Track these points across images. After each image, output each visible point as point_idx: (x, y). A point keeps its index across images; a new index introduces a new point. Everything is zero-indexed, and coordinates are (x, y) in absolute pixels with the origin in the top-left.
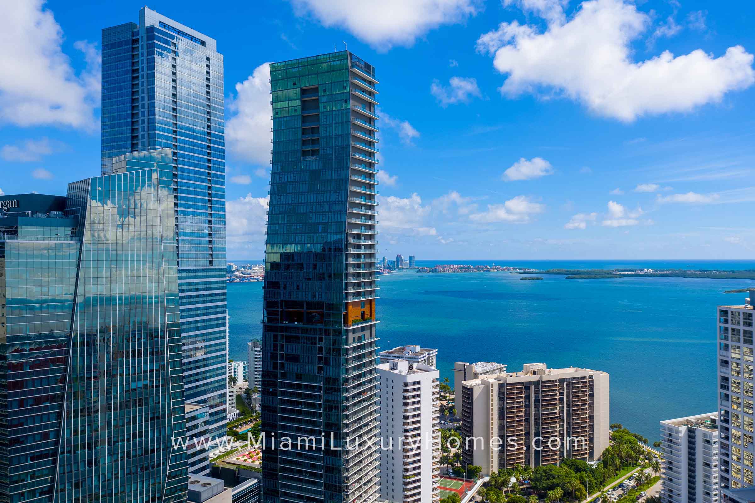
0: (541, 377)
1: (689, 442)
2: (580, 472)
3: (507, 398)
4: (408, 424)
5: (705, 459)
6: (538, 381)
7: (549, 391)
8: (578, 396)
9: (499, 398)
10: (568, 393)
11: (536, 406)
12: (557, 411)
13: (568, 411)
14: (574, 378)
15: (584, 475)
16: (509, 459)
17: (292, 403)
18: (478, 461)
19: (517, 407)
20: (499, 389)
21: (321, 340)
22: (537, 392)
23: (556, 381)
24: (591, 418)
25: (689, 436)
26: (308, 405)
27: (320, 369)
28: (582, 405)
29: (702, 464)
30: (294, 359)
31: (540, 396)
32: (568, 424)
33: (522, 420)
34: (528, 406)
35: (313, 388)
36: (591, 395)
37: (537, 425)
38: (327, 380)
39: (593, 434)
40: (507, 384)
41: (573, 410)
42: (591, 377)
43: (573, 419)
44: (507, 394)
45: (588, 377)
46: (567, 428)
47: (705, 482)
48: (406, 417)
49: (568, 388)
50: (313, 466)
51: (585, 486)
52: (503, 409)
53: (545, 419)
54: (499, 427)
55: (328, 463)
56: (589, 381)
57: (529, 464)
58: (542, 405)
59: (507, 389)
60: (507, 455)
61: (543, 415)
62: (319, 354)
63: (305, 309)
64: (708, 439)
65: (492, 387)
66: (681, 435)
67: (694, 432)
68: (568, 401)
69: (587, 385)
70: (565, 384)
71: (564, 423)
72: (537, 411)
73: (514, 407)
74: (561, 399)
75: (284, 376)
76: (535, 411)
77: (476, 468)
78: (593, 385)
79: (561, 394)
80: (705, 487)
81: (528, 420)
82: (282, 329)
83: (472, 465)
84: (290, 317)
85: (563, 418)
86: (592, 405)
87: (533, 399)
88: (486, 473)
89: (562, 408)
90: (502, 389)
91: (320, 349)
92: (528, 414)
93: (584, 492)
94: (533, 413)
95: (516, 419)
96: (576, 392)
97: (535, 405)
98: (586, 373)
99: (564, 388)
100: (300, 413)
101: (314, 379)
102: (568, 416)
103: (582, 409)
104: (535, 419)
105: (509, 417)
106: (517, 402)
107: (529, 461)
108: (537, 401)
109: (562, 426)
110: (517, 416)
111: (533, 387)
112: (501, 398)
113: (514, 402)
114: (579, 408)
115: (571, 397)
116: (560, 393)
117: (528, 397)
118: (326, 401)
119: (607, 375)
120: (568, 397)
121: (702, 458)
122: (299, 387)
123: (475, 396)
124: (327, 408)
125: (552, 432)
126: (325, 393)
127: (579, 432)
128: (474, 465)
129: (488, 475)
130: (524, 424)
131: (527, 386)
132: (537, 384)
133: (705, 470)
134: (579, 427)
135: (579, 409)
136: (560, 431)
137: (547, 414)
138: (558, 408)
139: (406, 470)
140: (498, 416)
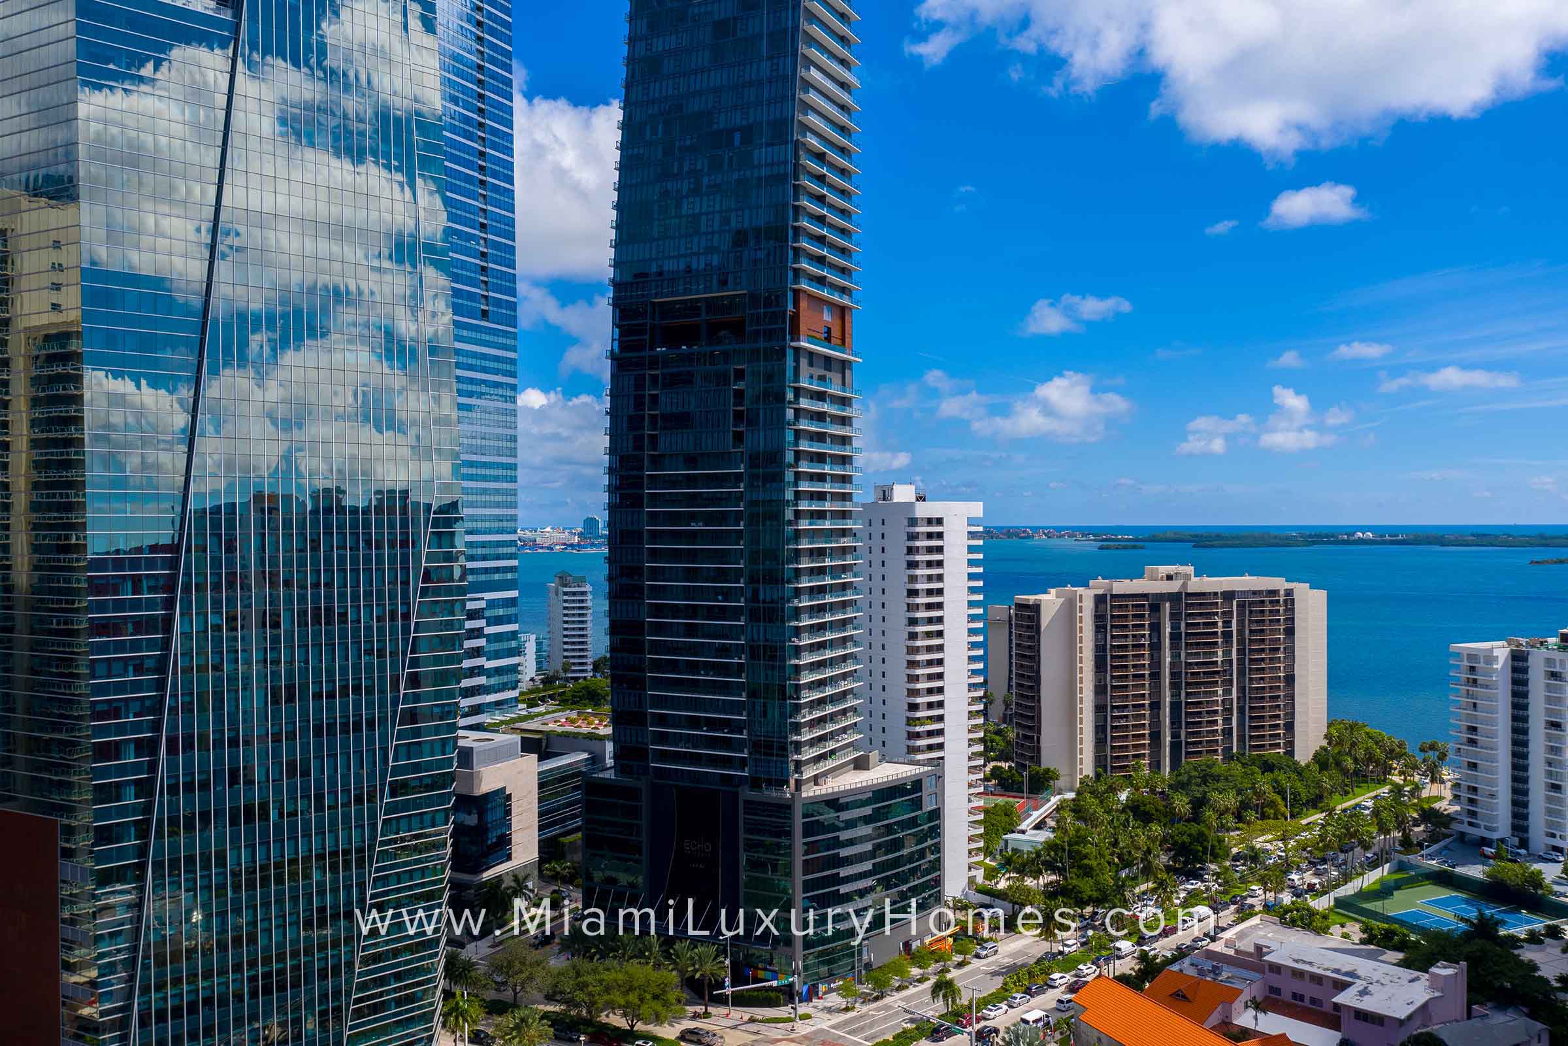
0: (1184, 585)
1: (1515, 682)
2: (1272, 771)
3: (1112, 626)
4: (917, 607)
5: (1549, 712)
6: (1179, 594)
7: (1201, 614)
8: (1262, 631)
9: (1097, 627)
10: (1241, 623)
11: (1175, 646)
12: (1219, 659)
13: (1241, 661)
14: (1254, 593)
15: (1282, 777)
16: (1118, 757)
17: (675, 518)
18: (1051, 756)
19: (1133, 646)
20: (1097, 606)
21: (740, 375)
22: (1175, 616)
23: (1216, 594)
24: (1290, 679)
25: (1515, 670)
26: (710, 518)
27: (739, 437)
28: (1271, 649)
29: (1543, 725)
30: (681, 420)
31: (1183, 625)
32: (1241, 689)
33: (1143, 675)
34: (1156, 647)
35: (720, 480)
36: (1290, 632)
37: (1175, 686)
38: (754, 461)
39: (1293, 714)
40: (1113, 596)
41: (1251, 660)
42: (1289, 593)
43: (1251, 679)
44: (1112, 617)
45: (1282, 592)
46: (1238, 698)
47: (1550, 764)
48: (913, 593)
49: (1241, 614)
50: (724, 651)
51: (1284, 799)
52: (1104, 650)
53: (1192, 674)
54: (1096, 687)
55: (756, 637)
56: (1285, 601)
57: (1159, 767)
58: (1187, 644)
59: (1112, 606)
60: (1113, 748)
61: (1188, 665)
62: (735, 405)
63: (704, 316)
64: (1558, 669)
65: (1081, 601)
66: (1498, 666)
67: (1525, 659)
68: (1241, 642)
69: (1281, 609)
70: (1235, 603)
71: (1232, 685)
72: (1176, 656)
73: (1126, 646)
74: (1227, 635)
75: (656, 462)
76: (1172, 657)
77: (1048, 771)
78: (1293, 610)
79: (1227, 623)
80: (1550, 774)
81: (1156, 676)
82: (654, 362)
83: (1039, 763)
84: (672, 337)
85: (1231, 675)
86: (1290, 652)
87: (1168, 630)
88: (1068, 785)
89: (1227, 653)
90: (1102, 607)
91: (739, 395)
92: (1156, 663)
93: (1283, 809)
94: (1168, 660)
95: (1132, 672)
96: (1257, 621)
97: (1171, 644)
98: (1279, 583)
99: (1232, 612)
100: (693, 536)
101: (724, 458)
102: (1241, 673)
103: (1271, 659)
104: (1172, 674)
105: (1117, 667)
106: (1134, 636)
107: (1159, 763)
108: (1175, 637)
109: (1227, 692)
110: (1134, 666)
111: (1168, 605)
112: (1100, 628)
113: (1126, 636)
114: (1263, 656)
115: (1247, 632)
116: (1224, 622)
117: (1156, 628)
118: (753, 503)
119: (1321, 596)
120: (1240, 632)
121: (1543, 712)
122: (691, 481)
123: (1045, 621)
124: (753, 520)
125: (1207, 702)
126: (751, 486)
127: (1263, 707)
128: (1043, 766)
129: (1071, 790)
130: (1147, 683)
131: (1154, 603)
132: (1175, 598)
133: (1549, 737)
134: (1263, 698)
135: (1263, 660)
136: (1223, 701)
137: (1197, 664)
138: (1220, 653)
139: (914, 707)
140: (1093, 663)
